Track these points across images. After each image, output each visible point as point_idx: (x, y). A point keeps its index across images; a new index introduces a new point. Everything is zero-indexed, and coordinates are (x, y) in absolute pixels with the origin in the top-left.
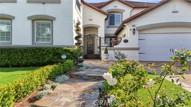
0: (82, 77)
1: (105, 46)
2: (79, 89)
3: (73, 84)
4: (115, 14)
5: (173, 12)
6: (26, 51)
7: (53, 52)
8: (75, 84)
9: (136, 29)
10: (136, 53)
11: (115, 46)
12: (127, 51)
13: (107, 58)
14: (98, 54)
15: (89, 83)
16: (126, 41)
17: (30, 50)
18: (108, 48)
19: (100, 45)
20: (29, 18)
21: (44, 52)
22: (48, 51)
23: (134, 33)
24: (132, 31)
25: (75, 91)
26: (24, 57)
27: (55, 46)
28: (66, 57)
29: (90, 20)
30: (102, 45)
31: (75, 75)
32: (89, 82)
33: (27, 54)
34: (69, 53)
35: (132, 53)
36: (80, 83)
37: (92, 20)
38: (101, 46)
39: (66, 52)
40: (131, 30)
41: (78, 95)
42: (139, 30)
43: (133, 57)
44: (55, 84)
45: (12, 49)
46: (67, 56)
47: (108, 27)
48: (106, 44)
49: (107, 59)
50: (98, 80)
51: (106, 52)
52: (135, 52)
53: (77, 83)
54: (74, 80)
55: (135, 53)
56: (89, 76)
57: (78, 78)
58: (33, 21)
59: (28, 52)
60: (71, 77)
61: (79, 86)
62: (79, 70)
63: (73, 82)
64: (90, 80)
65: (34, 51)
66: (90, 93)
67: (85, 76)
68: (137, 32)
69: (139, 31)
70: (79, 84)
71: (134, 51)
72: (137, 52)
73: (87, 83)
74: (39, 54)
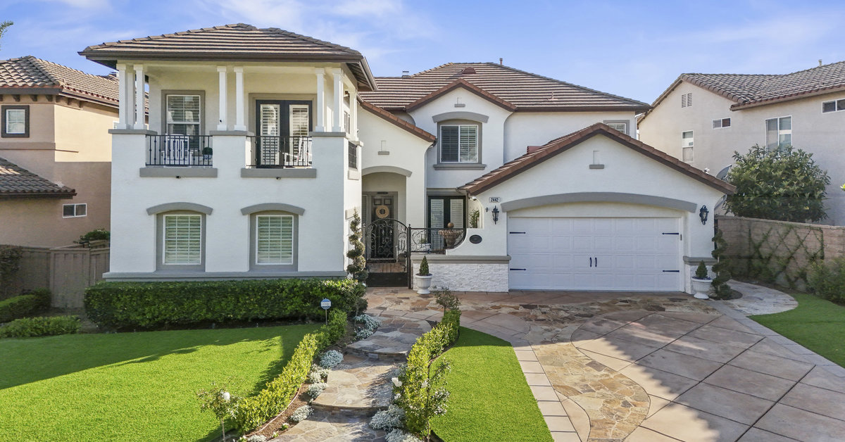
0: (366, 354)
1: (422, 249)
2: (365, 381)
3: (353, 370)
4: (459, 126)
5: (592, 167)
6: (244, 291)
7: (302, 292)
8: (357, 369)
9: (499, 209)
10: (500, 272)
11: (449, 252)
12: (480, 265)
13: (425, 286)
14: (402, 271)
15: (381, 367)
16: (476, 239)
17: (253, 290)
18: (429, 256)
19: (410, 249)
20: (244, 211)
21: (284, 294)
22: (291, 290)
23: (496, 220)
24: (490, 213)
25: (360, 384)
26: (239, 304)
27: (301, 273)
28: (330, 305)
29: (380, 153)
30: (414, 248)
31: (354, 349)
32: (381, 365)
33: (247, 297)
34: (336, 294)
35: (492, 271)
36: (365, 368)
37: (387, 153)
38: (412, 250)
39: (329, 293)
40: (487, 209)
41: (365, 391)
42: (508, 210)
43: (493, 281)
44: (325, 371)
45: (214, 289)
46: (332, 301)
47: (436, 168)
48: (424, 245)
49: (425, 288)
50: (397, 361)
51: (424, 271)
52: (498, 268)
53: (360, 368)
54: (353, 361)
55: (499, 270)
56: (379, 354)
57: (359, 355)
58: (252, 215)
59: (248, 295)
60: (345, 353)
61: (365, 375)
62: (359, 335)
63: (353, 366)
64: (383, 360)
65: (262, 291)
66: (382, 386)
67: (373, 353)
68: (503, 216)
69: (508, 212)
70: (363, 369)
71: (497, 266)
72: (505, 267)
73: (376, 368)
74: (273, 298)
